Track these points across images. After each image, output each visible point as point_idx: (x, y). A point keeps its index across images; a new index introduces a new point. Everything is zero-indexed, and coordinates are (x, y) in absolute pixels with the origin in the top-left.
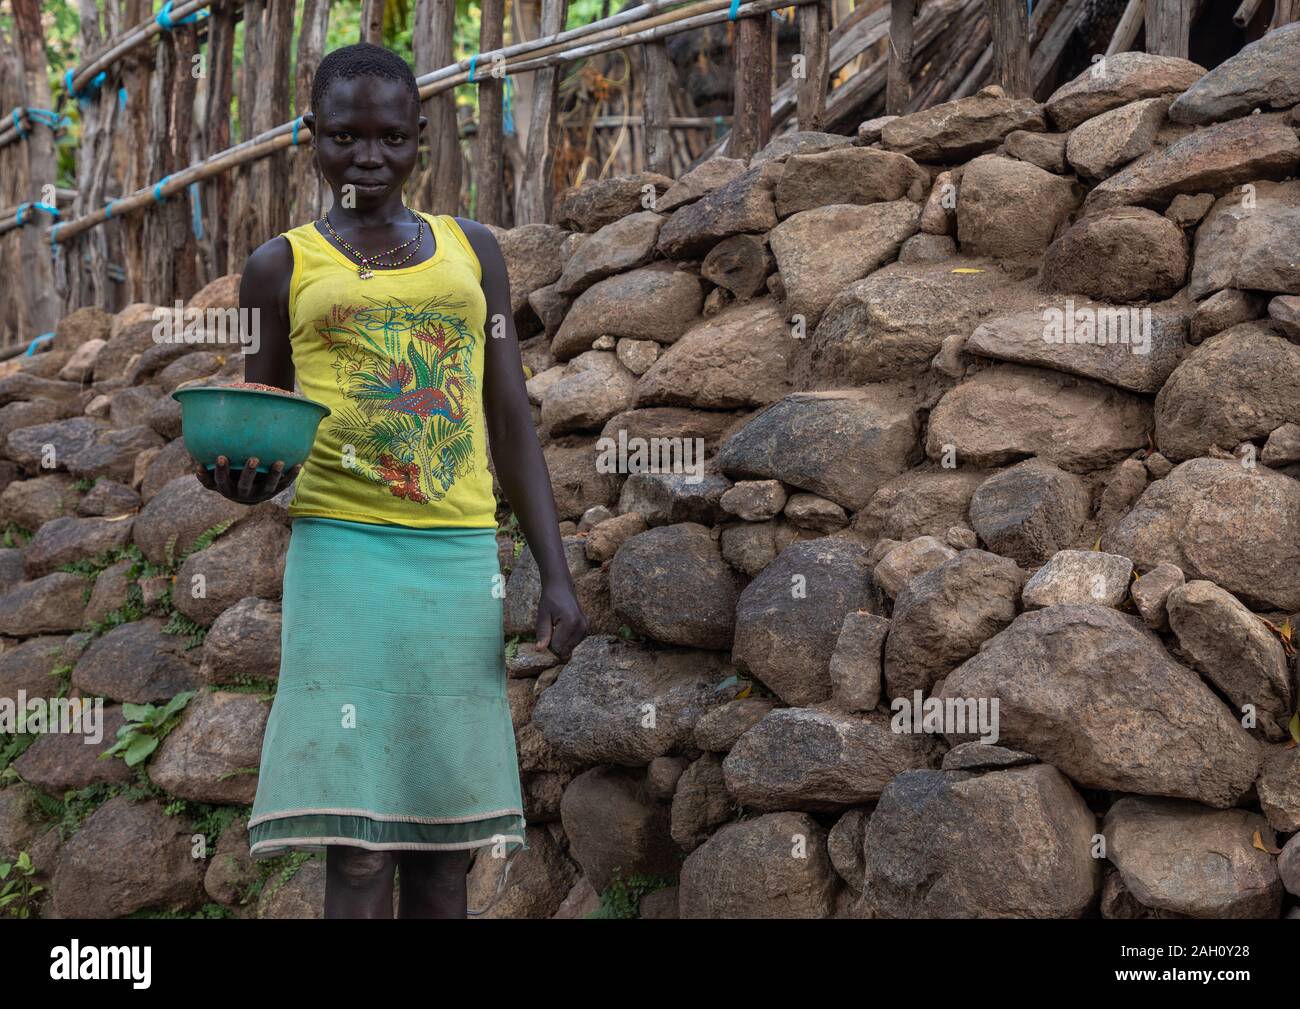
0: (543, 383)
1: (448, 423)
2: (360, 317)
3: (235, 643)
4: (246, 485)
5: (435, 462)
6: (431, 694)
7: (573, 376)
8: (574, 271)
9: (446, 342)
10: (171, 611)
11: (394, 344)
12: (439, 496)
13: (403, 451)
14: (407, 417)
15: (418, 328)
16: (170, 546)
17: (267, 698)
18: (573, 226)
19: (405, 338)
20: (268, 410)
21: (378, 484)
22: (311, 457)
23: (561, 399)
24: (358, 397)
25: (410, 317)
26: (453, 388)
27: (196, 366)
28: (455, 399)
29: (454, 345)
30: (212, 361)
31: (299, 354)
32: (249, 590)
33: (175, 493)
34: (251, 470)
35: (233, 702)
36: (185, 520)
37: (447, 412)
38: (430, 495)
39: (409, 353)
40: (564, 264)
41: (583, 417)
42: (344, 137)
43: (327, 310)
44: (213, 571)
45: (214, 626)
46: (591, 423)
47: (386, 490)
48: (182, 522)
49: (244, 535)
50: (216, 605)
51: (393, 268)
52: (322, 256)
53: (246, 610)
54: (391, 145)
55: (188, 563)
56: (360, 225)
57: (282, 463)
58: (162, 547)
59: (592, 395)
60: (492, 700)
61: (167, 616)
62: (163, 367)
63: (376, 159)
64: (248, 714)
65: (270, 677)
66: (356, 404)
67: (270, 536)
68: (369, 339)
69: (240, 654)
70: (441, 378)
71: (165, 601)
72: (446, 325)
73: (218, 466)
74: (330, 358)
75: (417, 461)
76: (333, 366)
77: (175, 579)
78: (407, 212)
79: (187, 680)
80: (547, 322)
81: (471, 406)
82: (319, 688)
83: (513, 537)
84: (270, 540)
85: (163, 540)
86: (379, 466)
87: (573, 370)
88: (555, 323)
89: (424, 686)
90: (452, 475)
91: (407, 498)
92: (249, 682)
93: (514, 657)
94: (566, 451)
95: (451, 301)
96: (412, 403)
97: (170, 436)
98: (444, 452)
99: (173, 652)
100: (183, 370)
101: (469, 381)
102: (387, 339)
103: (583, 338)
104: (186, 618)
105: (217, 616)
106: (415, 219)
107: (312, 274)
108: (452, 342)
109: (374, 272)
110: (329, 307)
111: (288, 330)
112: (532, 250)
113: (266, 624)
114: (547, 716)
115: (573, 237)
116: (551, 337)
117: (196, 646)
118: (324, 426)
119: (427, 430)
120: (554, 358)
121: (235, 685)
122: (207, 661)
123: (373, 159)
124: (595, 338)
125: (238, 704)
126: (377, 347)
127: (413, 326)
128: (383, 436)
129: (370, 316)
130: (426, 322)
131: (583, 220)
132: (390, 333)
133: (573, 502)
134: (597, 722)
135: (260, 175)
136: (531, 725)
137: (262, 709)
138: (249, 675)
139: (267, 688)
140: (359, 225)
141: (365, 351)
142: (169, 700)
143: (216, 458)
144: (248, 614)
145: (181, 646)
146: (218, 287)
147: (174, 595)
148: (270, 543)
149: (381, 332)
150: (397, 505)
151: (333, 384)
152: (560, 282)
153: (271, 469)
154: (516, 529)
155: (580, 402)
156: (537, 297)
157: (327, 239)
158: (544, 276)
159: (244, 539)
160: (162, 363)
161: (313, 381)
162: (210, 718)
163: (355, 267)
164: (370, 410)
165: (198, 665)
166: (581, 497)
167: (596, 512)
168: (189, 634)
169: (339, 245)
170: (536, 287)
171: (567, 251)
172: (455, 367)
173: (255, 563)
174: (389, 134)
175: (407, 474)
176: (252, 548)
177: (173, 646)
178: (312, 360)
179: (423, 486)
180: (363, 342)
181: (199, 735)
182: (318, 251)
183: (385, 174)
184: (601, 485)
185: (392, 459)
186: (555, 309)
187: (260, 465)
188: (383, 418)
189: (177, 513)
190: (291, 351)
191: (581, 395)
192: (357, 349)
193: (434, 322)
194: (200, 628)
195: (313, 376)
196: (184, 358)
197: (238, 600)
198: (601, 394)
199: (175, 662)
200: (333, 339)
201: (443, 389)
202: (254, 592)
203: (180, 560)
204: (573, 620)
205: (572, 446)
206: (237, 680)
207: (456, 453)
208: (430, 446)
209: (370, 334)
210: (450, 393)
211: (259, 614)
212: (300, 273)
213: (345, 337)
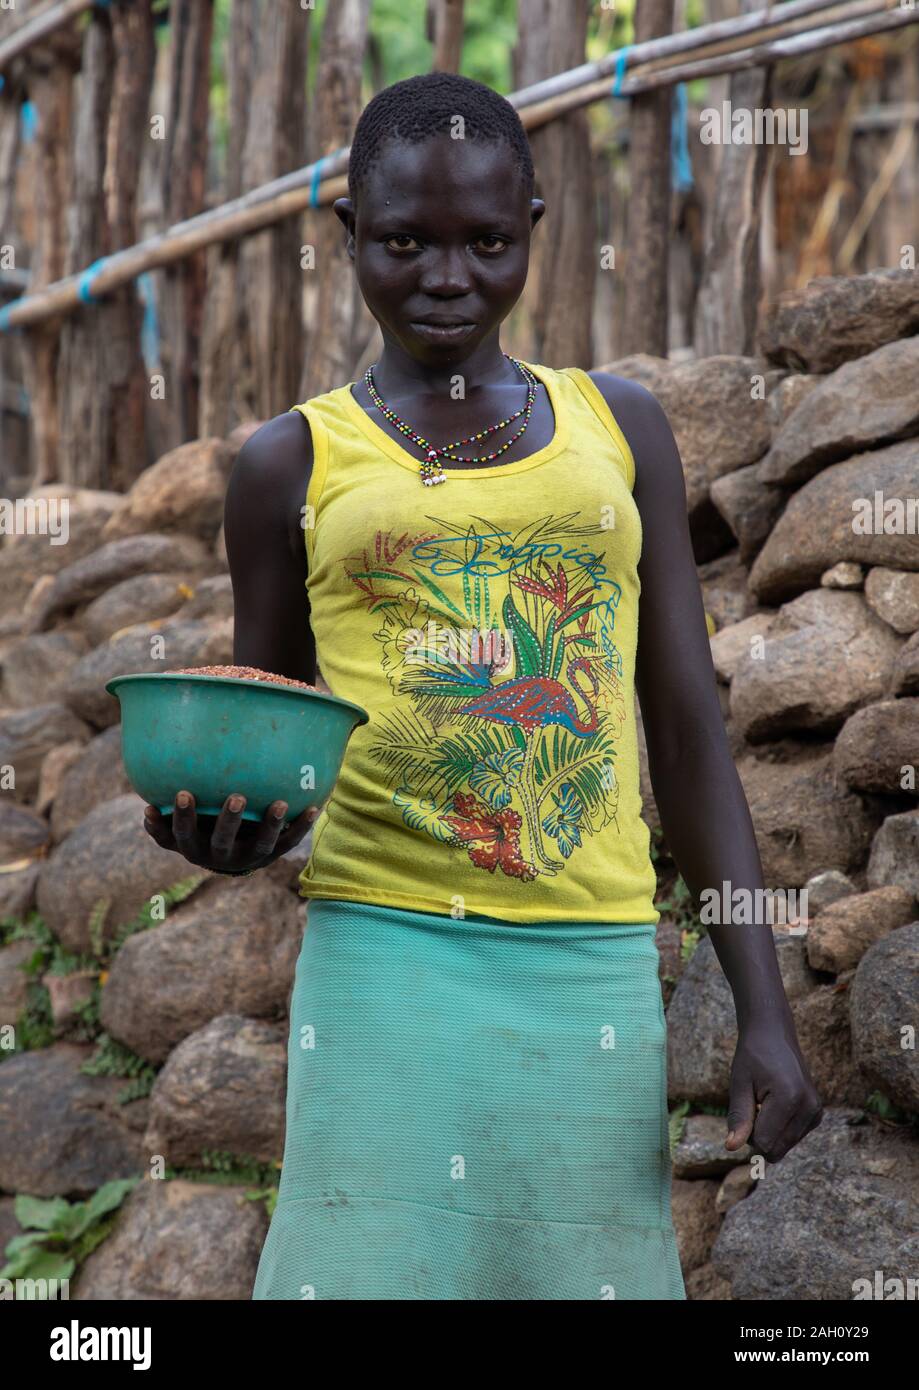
0: (732, 645)
1: (571, 738)
2: (422, 553)
3: (203, 1096)
4: (224, 841)
5: (548, 807)
6: (537, 1218)
7: (790, 635)
8: (791, 444)
9: (570, 595)
10: (99, 1033)
11: (478, 601)
12: (554, 866)
13: (492, 788)
14: (500, 728)
15: (521, 570)
16: (97, 919)
17: (255, 1195)
18: (791, 360)
19: (498, 588)
20: (264, 713)
21: (449, 845)
22: (337, 794)
23: (765, 677)
24: (417, 692)
25: (506, 552)
26: (581, 677)
27: (144, 601)
28: (584, 697)
29: (583, 600)
30: (170, 592)
31: (321, 615)
32: (228, 1002)
33: (105, 828)
34: (232, 816)
35: (198, 1200)
36: (122, 875)
37: (570, 719)
38: (540, 865)
39: (505, 614)
40: (773, 429)
41: (803, 710)
42: (403, 242)
43: (366, 540)
44: (167, 968)
45: (168, 1066)
46: (818, 720)
47: (463, 857)
48: (117, 879)
49: (220, 904)
50: (172, 1028)
51: (481, 465)
52: (360, 446)
53: (221, 1039)
54: (483, 255)
55: (127, 951)
56: (428, 391)
57: (284, 804)
58: (84, 921)
59: (821, 671)
60: (645, 1233)
61: (91, 1043)
62: (90, 601)
63: (459, 280)
64: (223, 1223)
65: (263, 1158)
66: (414, 705)
67: (263, 907)
68: (436, 591)
69: (212, 1115)
70: (559, 659)
71: (88, 1016)
72: (568, 564)
73: (178, 808)
74: (371, 622)
75: (516, 805)
76: (377, 636)
77: (105, 978)
78: (507, 366)
79: (123, 1157)
80: (743, 534)
81: (612, 708)
82: (345, 1203)
83: (679, 921)
84: (263, 914)
85: (87, 910)
86: (452, 814)
87: (787, 625)
88: (757, 536)
89: (525, 1205)
90: (577, 830)
91: (498, 870)
92: (227, 1166)
93: (681, 1141)
94: (774, 770)
95: (577, 523)
96: (509, 704)
97: (100, 722)
98: (564, 789)
99: (100, 1106)
100: (122, 608)
101: (609, 664)
102: (467, 590)
103: (804, 566)
104: (122, 1048)
105: (173, 1046)
106: (523, 376)
107: (344, 477)
108: (579, 595)
109: (448, 473)
110: (370, 536)
111: (304, 570)
112: (717, 403)
113: (255, 1064)
114: (739, 1255)
115: (789, 383)
116: (749, 561)
117: (139, 1098)
118: (358, 739)
119: (534, 751)
120: (754, 598)
121: (203, 1169)
122: (157, 1126)
123: (453, 281)
124: (827, 566)
125: (208, 1205)
126: (450, 605)
127: (514, 567)
128: (458, 762)
129: (439, 552)
130: (535, 560)
131: (808, 352)
132: (472, 579)
133: (786, 862)
134: (826, 1270)
135: (256, 261)
136: (708, 1268)
137: (248, 1215)
138: (226, 1153)
139: (256, 1177)
140: (425, 390)
141: (429, 612)
142: (91, 1193)
143: (175, 794)
144: (225, 1045)
145: (115, 1095)
146: (182, 461)
147: (104, 1006)
148: (262, 919)
149: (458, 580)
150: (480, 882)
151: (374, 667)
152: (766, 462)
153: (267, 814)
154: (684, 907)
155: (798, 683)
156: (725, 490)
157: (372, 416)
158: (740, 447)
159: (220, 911)
160: (89, 593)
161: (344, 662)
162: (161, 1227)
163: (415, 464)
164: (437, 715)
165: (141, 1130)
166: (799, 854)
167: (827, 882)
168: (127, 1076)
169: (390, 426)
170: (725, 470)
171: (780, 405)
172: (586, 638)
173: (238, 954)
174: (480, 236)
175: (499, 828)
176: (232, 929)
177: (100, 1095)
178: (341, 626)
179: (526, 849)
180: (426, 596)
181: (142, 1257)
182: (355, 436)
183: (472, 305)
184: (835, 833)
185: (473, 800)
186: (757, 512)
187: (247, 808)
188: (458, 730)
189: (109, 862)
190: (308, 609)
191: (801, 670)
192: (417, 608)
193: (548, 560)
194: (146, 1065)
195: (343, 653)
196: (125, 587)
197: (208, 1019)
198: (836, 669)
199: (103, 1124)
200: (377, 591)
201: (563, 679)
202: (236, 1004)
203: (112, 945)
204: (793, 1093)
205: (784, 761)
206: (206, 1161)
207: (583, 792)
208: (539, 778)
209: (439, 581)
210: (575, 684)
211: (246, 1043)
212: (323, 475)
213: (396, 587)
